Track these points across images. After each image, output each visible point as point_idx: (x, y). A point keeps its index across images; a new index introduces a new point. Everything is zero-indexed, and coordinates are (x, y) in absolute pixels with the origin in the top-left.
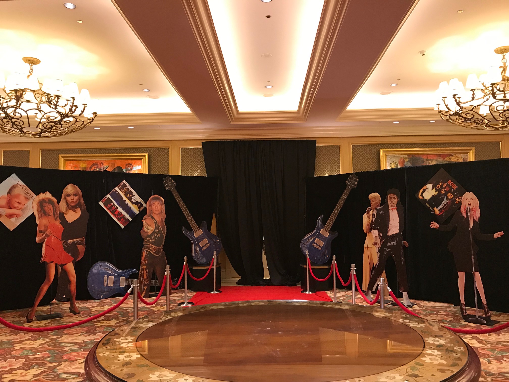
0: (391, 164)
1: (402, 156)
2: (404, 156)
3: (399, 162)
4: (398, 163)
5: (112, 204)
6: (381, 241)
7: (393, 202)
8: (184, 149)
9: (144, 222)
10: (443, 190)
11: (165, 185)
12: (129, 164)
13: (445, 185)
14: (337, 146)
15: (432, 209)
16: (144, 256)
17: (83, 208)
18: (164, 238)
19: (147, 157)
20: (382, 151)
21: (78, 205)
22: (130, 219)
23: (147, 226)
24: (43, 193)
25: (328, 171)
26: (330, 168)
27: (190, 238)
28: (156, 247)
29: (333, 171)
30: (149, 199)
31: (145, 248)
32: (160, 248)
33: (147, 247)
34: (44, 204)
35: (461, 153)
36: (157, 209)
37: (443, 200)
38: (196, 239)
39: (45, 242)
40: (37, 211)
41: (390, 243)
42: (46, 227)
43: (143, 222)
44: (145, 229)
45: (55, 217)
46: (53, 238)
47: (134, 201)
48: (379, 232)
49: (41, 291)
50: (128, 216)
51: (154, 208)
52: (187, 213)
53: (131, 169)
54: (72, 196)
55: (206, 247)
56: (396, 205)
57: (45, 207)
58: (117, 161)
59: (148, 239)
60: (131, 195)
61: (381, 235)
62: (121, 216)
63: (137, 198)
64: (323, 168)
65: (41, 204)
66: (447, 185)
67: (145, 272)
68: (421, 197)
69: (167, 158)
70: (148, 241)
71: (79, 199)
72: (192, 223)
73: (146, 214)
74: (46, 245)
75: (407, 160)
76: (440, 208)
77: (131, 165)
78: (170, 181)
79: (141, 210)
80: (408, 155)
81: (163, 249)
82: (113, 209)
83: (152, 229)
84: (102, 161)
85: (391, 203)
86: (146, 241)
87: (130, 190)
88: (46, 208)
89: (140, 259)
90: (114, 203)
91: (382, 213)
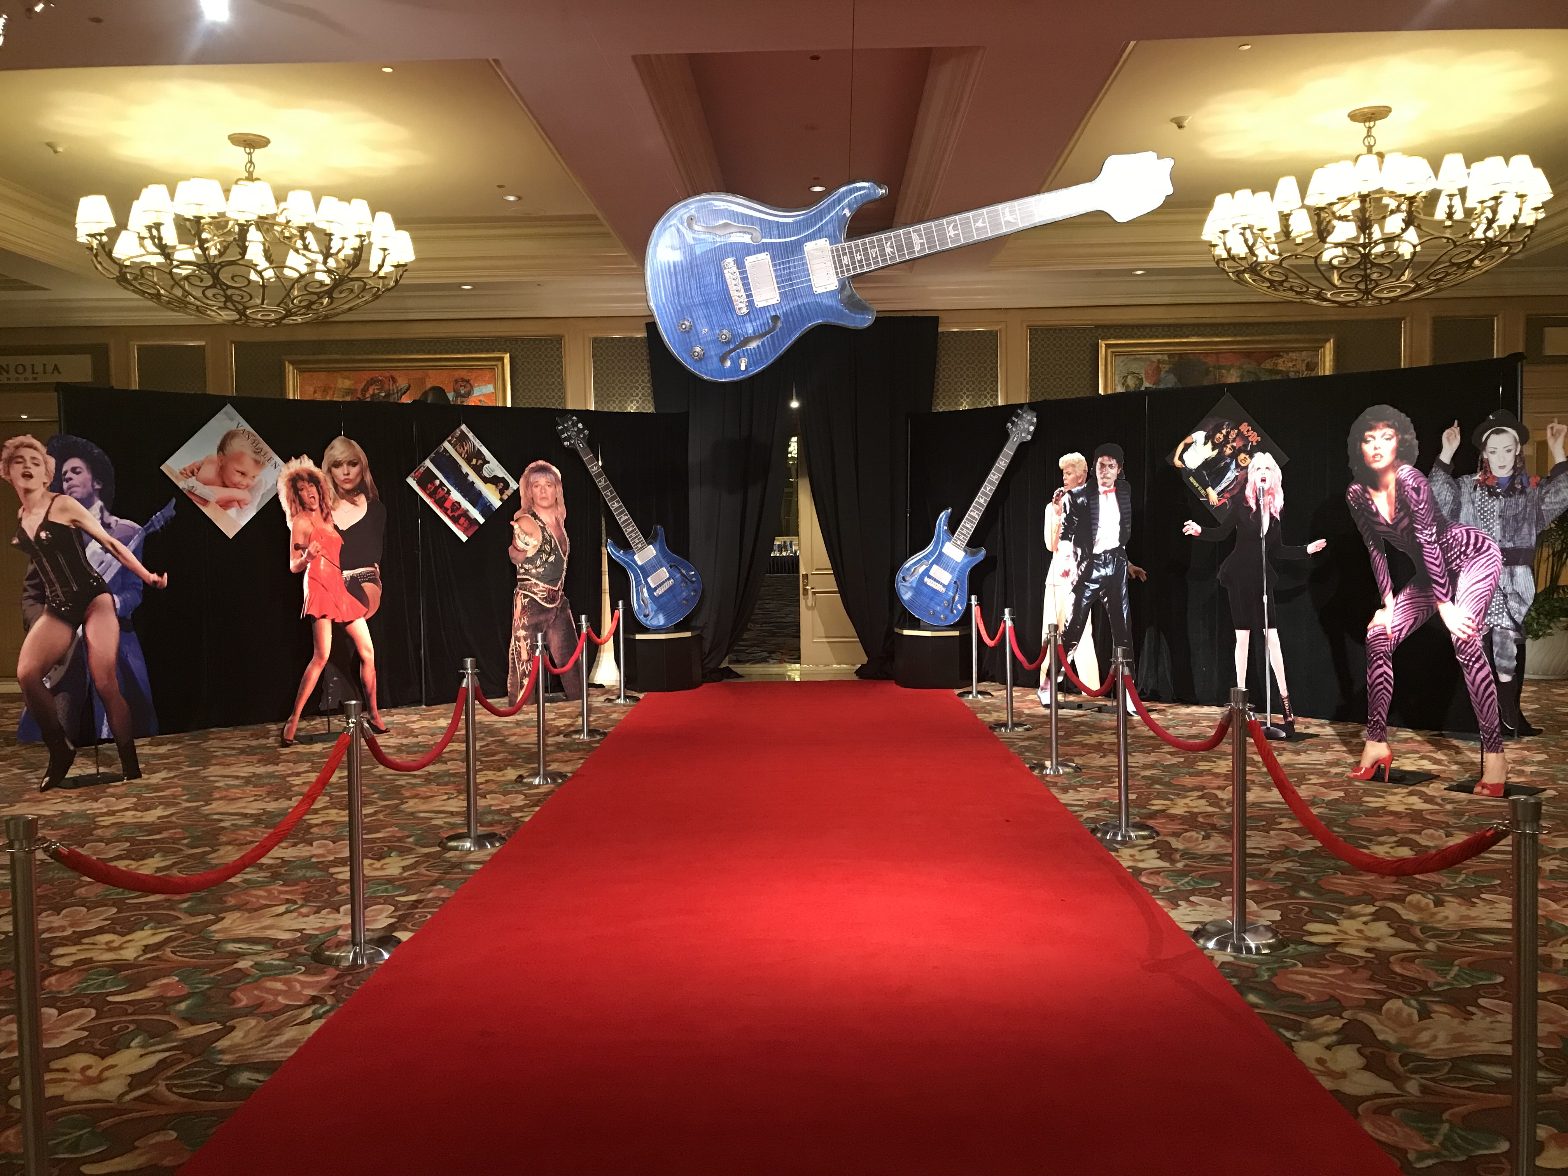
0: (1125, 377)
1: (1154, 358)
2: (1159, 357)
3: (1146, 373)
4: (1143, 376)
5: (437, 482)
6: (1078, 566)
7: (1109, 475)
8: (601, 339)
9: (516, 526)
10: (1229, 446)
11: (563, 436)
12: (463, 380)
13: (1233, 434)
14: (991, 332)
15: (1202, 492)
16: (519, 607)
17: (371, 495)
18: (565, 566)
19: (507, 361)
20: (1104, 346)
21: (360, 488)
22: (481, 520)
23: (522, 537)
24: (296, 458)
25: (967, 397)
26: (974, 389)
27: (626, 566)
28: (546, 586)
29: (979, 397)
30: (524, 471)
31: (520, 589)
32: (556, 589)
33: (526, 585)
34: (300, 484)
35: (1301, 350)
36: (544, 495)
37: (1227, 468)
38: (641, 568)
39: (307, 571)
40: (288, 499)
41: (1099, 571)
42: (309, 538)
43: (512, 527)
44: (520, 544)
45: (324, 515)
46: (322, 563)
47: (488, 476)
48: (1076, 545)
49: (308, 679)
50: (475, 514)
51: (539, 494)
52: (616, 505)
53: (469, 394)
54: (345, 466)
55: (665, 589)
56: (1115, 481)
57: (302, 490)
58: (430, 371)
59: (527, 566)
60: (480, 462)
61: (1079, 551)
62: (459, 512)
63: (494, 468)
64: (955, 390)
65: (295, 481)
66: (1237, 435)
67: (523, 644)
68: (1177, 463)
69: (558, 363)
70: (527, 572)
71: (361, 473)
72: (631, 531)
73: (520, 507)
74: (310, 578)
75: (1167, 367)
76: (1220, 488)
77: (468, 381)
78: (575, 424)
79: (505, 497)
80: (1170, 355)
81: (563, 590)
82: (440, 495)
83: (535, 543)
84: (394, 373)
85: (1104, 477)
86: (522, 571)
87: (478, 450)
88: (304, 494)
89: (511, 615)
90: (441, 481)
91: (1083, 502)
